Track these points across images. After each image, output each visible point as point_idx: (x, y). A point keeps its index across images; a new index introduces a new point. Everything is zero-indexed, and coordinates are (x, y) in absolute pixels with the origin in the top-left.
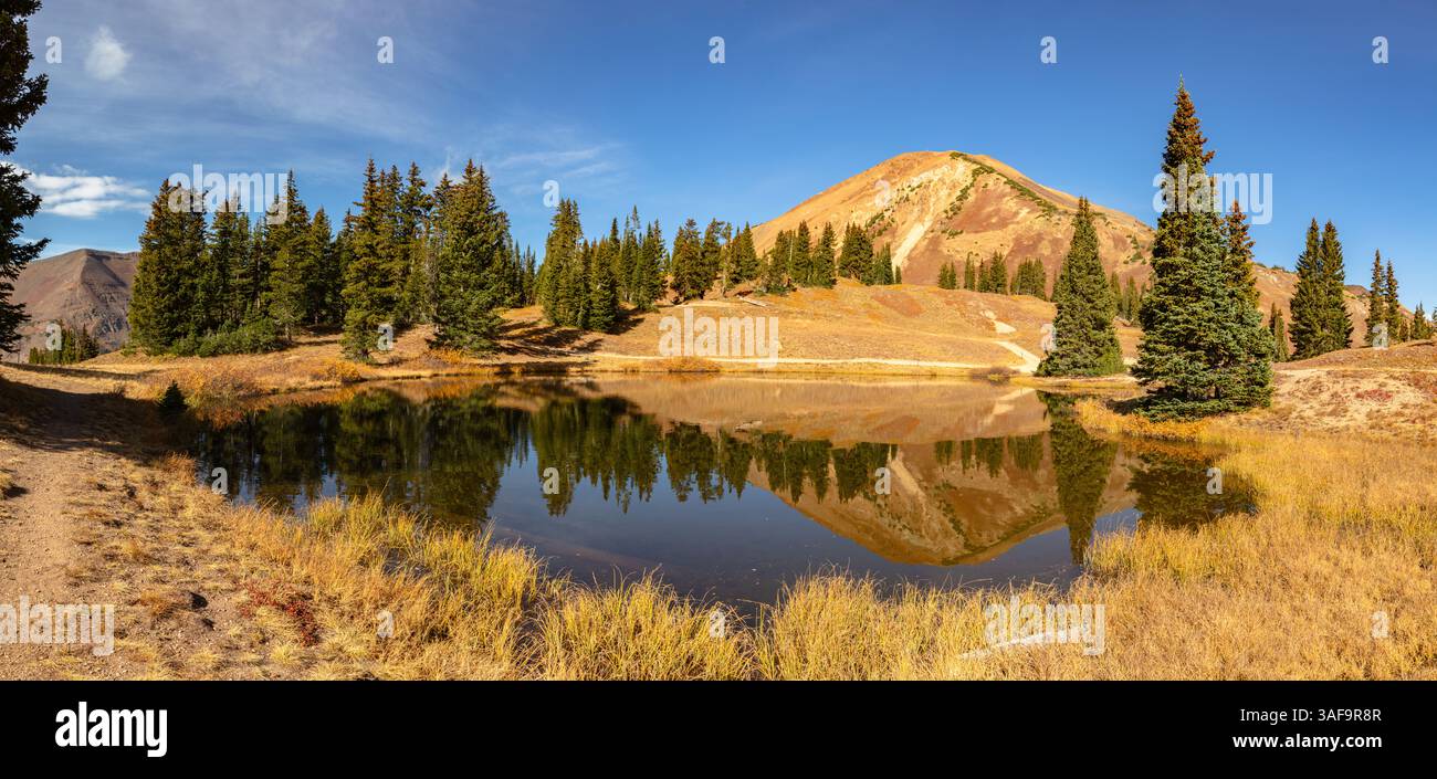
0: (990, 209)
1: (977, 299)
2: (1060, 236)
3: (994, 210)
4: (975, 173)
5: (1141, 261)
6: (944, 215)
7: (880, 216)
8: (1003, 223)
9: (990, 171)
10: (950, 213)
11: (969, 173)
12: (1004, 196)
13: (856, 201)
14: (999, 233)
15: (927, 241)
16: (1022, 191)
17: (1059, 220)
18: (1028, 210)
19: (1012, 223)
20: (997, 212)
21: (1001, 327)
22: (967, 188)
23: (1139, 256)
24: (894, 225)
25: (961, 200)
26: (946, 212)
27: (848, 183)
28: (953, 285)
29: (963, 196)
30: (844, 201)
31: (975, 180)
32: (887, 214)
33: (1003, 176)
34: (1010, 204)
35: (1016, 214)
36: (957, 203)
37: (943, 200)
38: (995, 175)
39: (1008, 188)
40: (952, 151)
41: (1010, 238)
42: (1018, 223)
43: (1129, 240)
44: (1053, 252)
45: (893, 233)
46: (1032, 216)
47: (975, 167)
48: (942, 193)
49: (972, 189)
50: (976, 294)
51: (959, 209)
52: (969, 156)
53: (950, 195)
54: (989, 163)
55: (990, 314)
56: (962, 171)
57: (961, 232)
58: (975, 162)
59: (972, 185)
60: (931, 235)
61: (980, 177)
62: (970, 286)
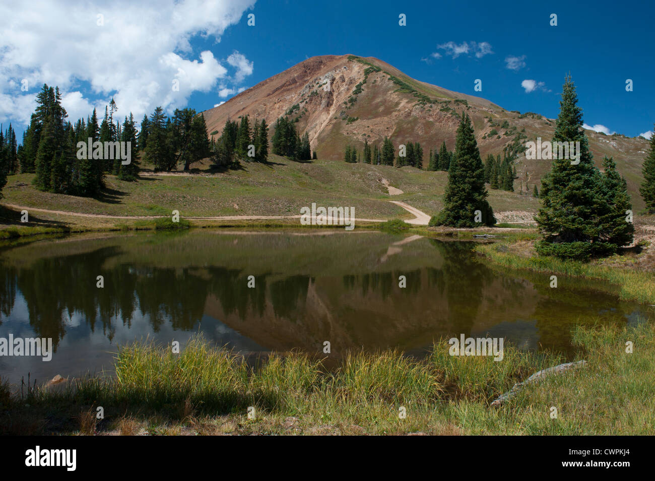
0: (378, 100)
1: (375, 170)
2: (431, 120)
3: (381, 102)
4: (367, 72)
5: (496, 136)
6: (344, 106)
7: (296, 107)
8: (388, 112)
9: (378, 70)
10: (349, 105)
11: (362, 72)
12: (389, 90)
13: (279, 94)
14: (386, 119)
15: (331, 126)
16: (402, 87)
17: (431, 107)
18: (406, 101)
19: (395, 111)
20: (384, 102)
21: (393, 191)
22: (361, 84)
23: (494, 133)
24: (307, 114)
25: (356, 93)
26: (345, 103)
27: (272, 80)
28: (354, 160)
29: (359, 90)
30: (269, 95)
31: (366, 78)
32: (301, 105)
33: (388, 74)
34: (393, 97)
35: (397, 104)
36: (354, 96)
37: (343, 95)
38: (381, 73)
39: (391, 84)
40: (348, 55)
41: (393, 123)
42: (399, 111)
43: (486, 120)
44: (426, 133)
45: (306, 119)
46: (409, 105)
47: (366, 67)
48: (342, 89)
49: (365, 85)
50: (373, 167)
51: (355, 100)
52: (362, 58)
53: (348, 89)
54: (377, 63)
55: (384, 181)
56: (356, 71)
57: (357, 119)
58: (366, 64)
59: (365, 82)
60: (334, 121)
61: (370, 75)
62: (368, 160)
